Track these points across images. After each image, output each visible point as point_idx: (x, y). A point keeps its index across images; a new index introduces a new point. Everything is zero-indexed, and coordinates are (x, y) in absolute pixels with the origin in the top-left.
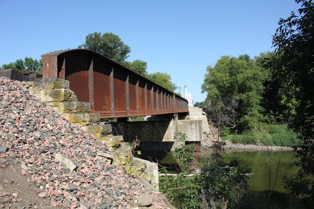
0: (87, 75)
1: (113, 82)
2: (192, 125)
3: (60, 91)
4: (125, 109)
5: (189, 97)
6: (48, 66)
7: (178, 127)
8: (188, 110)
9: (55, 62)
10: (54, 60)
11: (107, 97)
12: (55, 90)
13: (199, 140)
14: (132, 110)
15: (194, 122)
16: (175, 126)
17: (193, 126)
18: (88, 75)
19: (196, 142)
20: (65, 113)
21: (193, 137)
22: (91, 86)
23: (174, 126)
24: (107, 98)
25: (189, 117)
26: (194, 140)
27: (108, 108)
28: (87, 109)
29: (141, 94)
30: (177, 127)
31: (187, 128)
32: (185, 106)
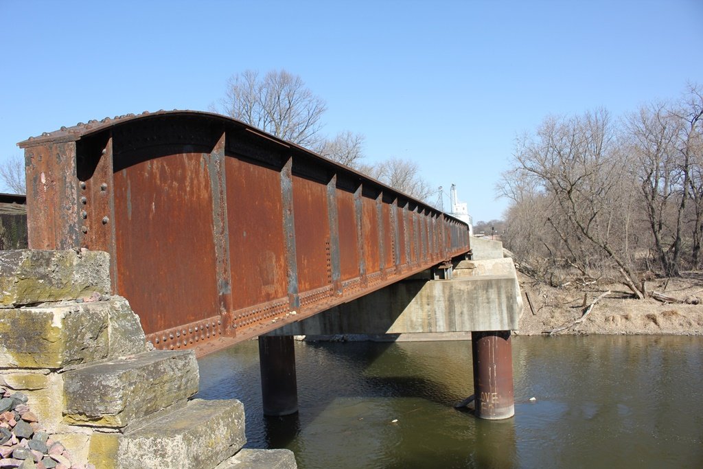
0: (206, 196)
1: (292, 209)
2: (490, 290)
3: (46, 321)
4: (329, 279)
5: (462, 211)
6: (43, 181)
7: (455, 298)
8: (469, 247)
9: (69, 164)
10: (63, 158)
11: (274, 257)
12: (25, 313)
13: (506, 328)
14: (348, 279)
15: (493, 282)
16: (447, 292)
17: (493, 294)
18: (210, 198)
19: (499, 332)
20: (72, 424)
21: (492, 321)
22: (222, 233)
23: (444, 292)
24: (274, 260)
25: (473, 264)
26: (496, 327)
27: (280, 290)
28: (179, 388)
29: (370, 227)
30: (451, 296)
31: (477, 298)
32: (463, 240)
